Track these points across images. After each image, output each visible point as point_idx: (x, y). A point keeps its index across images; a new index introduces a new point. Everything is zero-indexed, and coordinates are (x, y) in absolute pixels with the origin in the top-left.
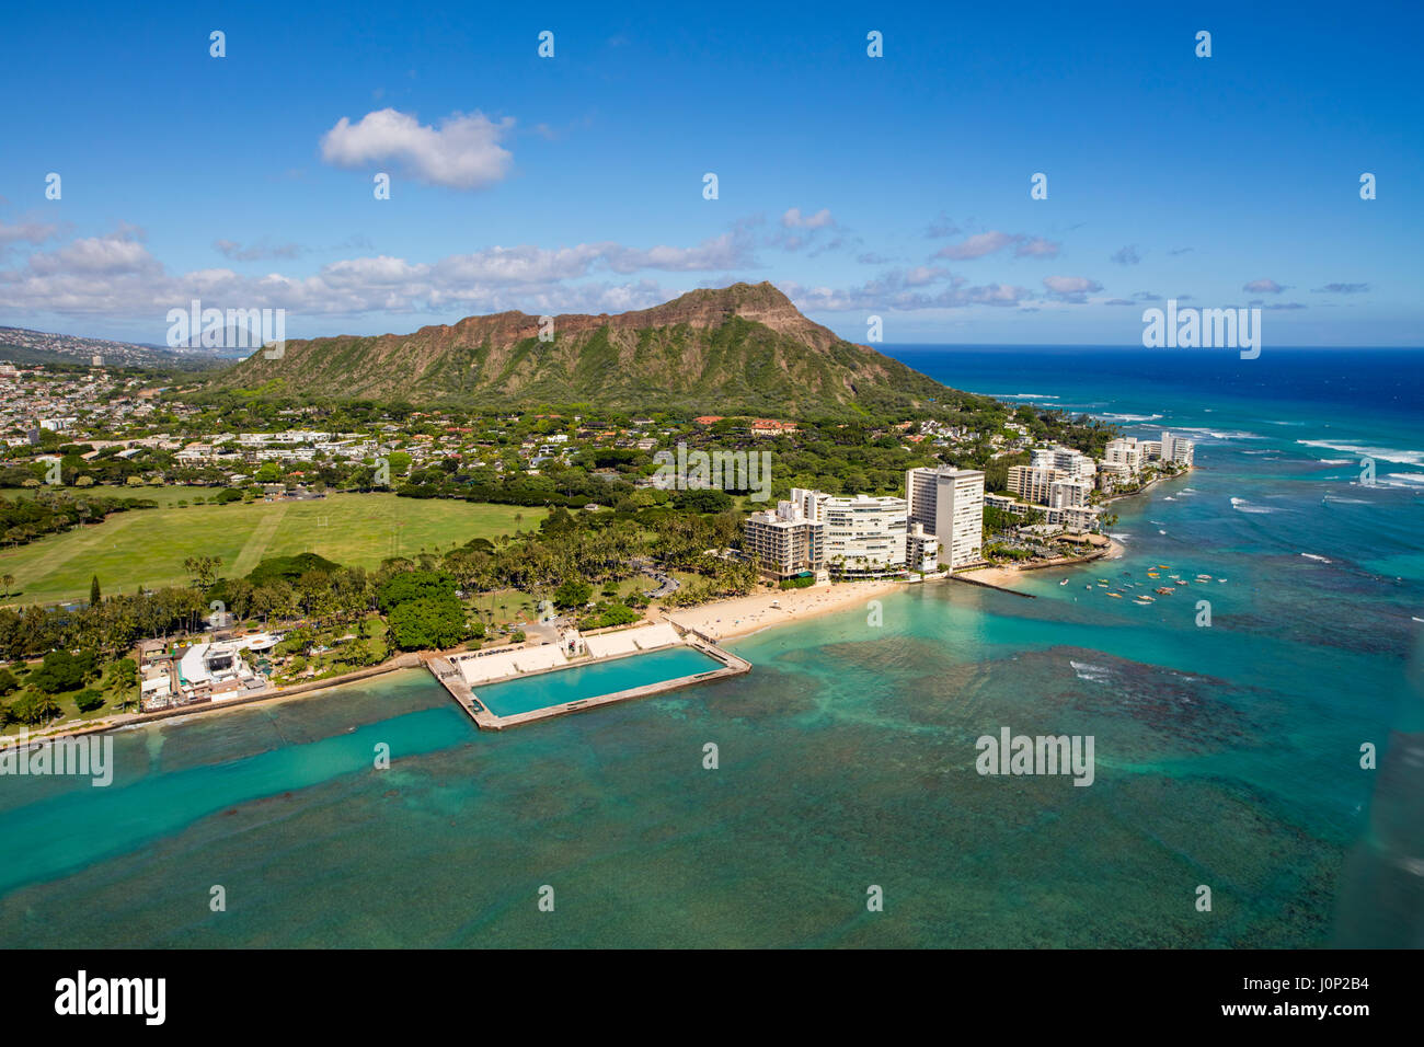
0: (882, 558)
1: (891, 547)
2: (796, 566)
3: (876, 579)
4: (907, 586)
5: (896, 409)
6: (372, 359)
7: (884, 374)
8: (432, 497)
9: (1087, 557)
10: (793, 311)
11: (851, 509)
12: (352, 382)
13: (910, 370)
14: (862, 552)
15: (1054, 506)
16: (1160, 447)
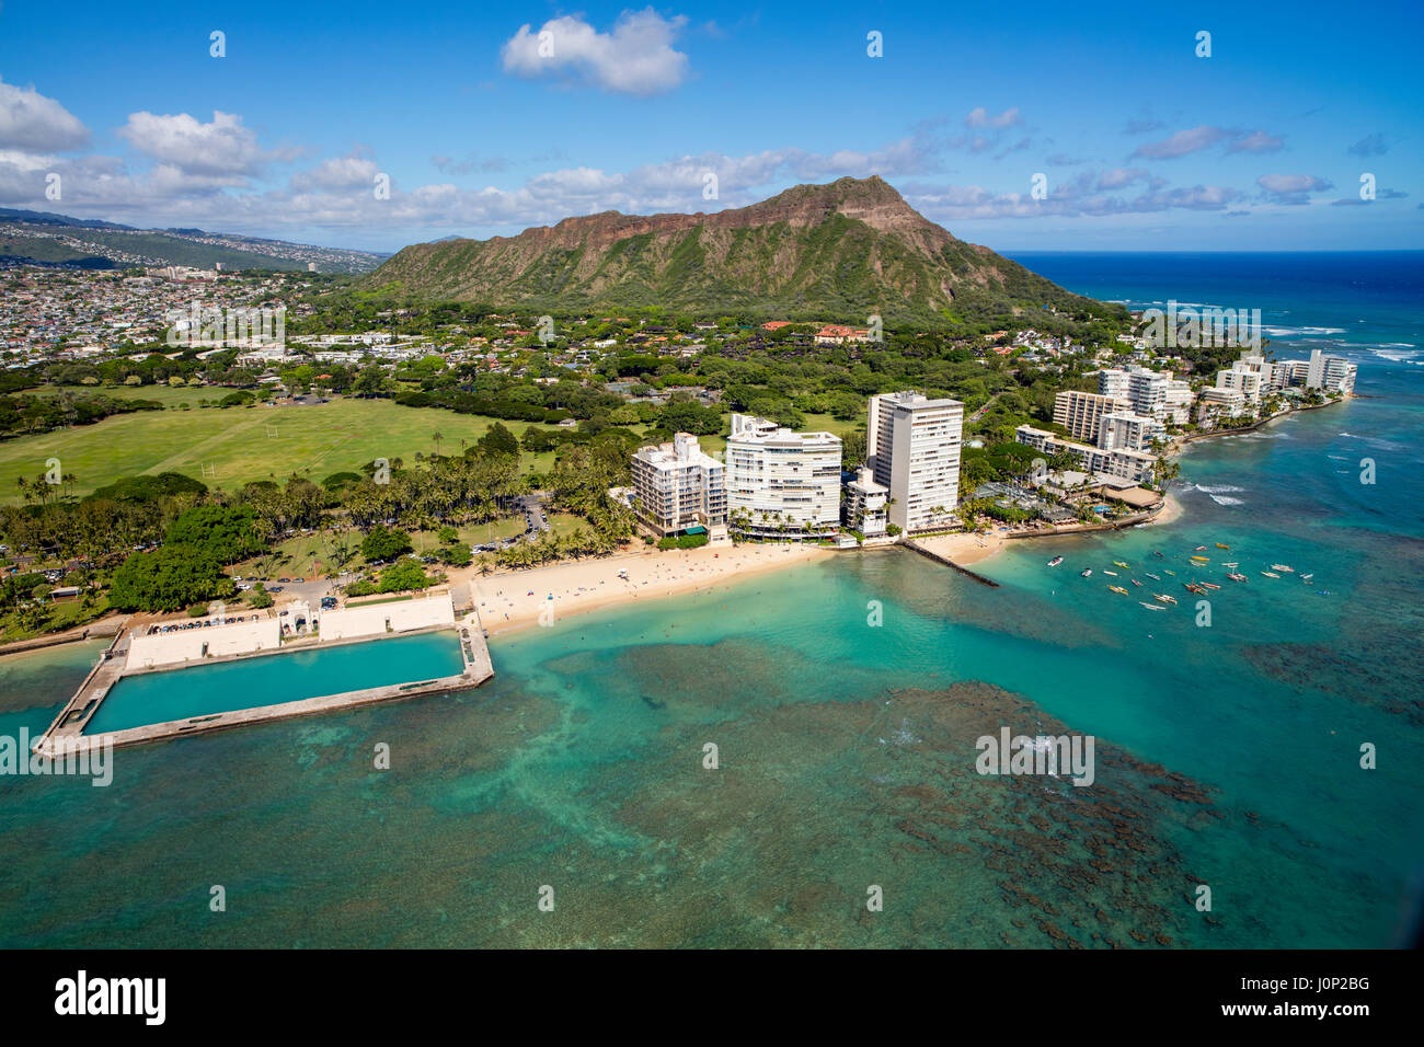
0: (801, 515)
1: (818, 500)
2: (685, 519)
3: (797, 540)
4: (833, 553)
5: (992, 317)
6: (479, 261)
7: (1000, 278)
8: (425, 406)
9: (1118, 522)
10: (905, 208)
11: (762, 448)
12: (456, 283)
13: (1030, 273)
14: (777, 504)
15: (1103, 447)
16: (1306, 368)
